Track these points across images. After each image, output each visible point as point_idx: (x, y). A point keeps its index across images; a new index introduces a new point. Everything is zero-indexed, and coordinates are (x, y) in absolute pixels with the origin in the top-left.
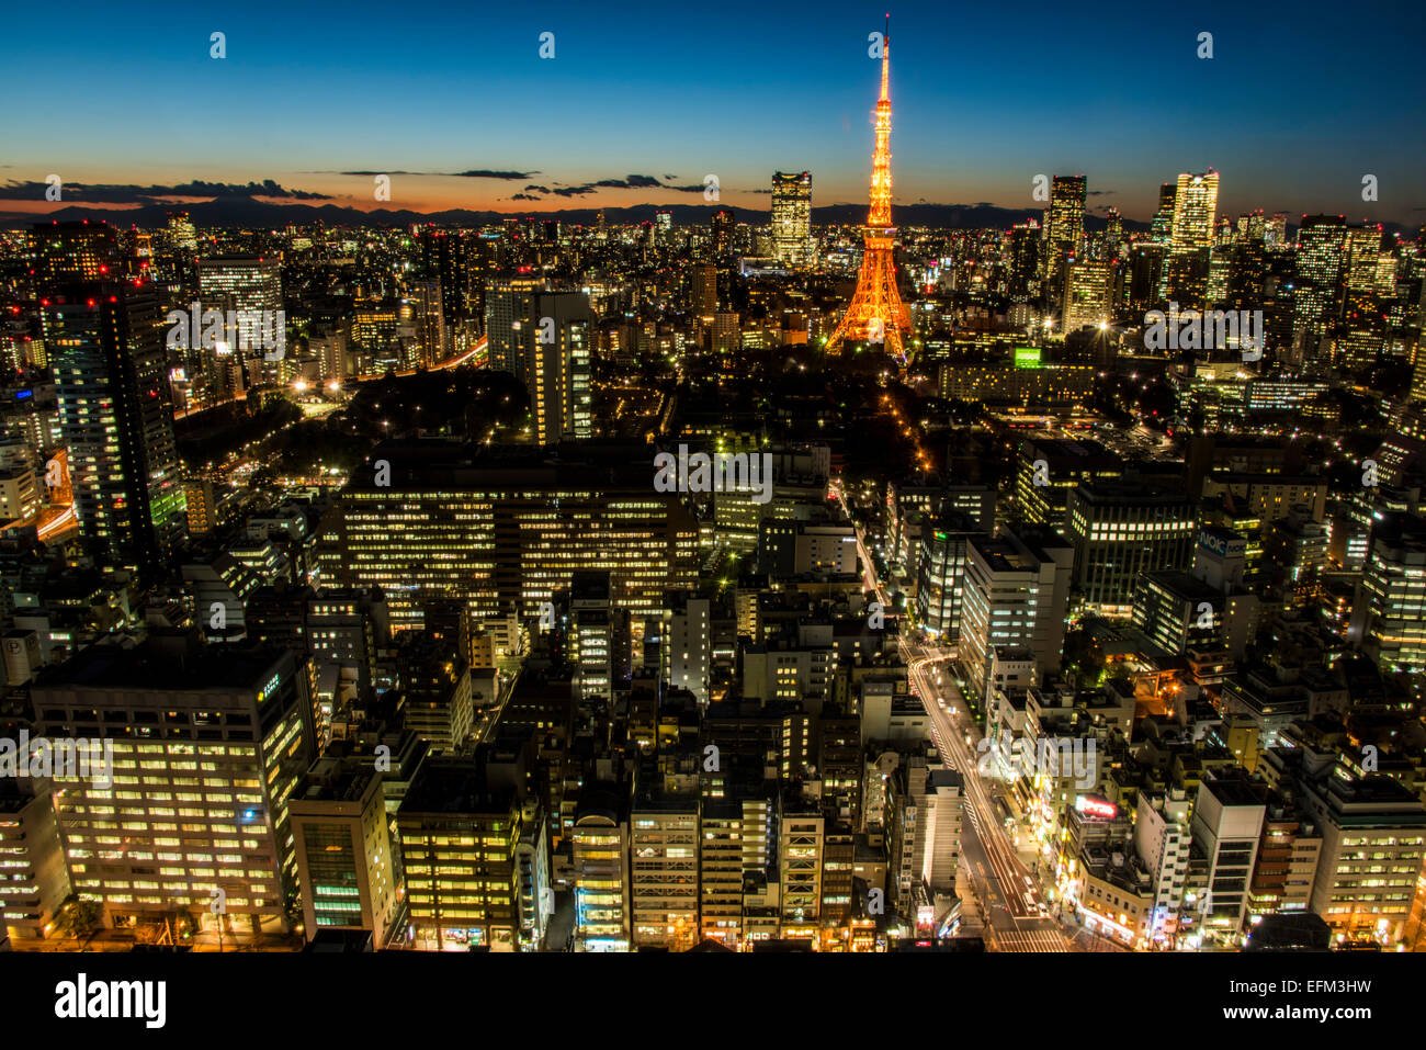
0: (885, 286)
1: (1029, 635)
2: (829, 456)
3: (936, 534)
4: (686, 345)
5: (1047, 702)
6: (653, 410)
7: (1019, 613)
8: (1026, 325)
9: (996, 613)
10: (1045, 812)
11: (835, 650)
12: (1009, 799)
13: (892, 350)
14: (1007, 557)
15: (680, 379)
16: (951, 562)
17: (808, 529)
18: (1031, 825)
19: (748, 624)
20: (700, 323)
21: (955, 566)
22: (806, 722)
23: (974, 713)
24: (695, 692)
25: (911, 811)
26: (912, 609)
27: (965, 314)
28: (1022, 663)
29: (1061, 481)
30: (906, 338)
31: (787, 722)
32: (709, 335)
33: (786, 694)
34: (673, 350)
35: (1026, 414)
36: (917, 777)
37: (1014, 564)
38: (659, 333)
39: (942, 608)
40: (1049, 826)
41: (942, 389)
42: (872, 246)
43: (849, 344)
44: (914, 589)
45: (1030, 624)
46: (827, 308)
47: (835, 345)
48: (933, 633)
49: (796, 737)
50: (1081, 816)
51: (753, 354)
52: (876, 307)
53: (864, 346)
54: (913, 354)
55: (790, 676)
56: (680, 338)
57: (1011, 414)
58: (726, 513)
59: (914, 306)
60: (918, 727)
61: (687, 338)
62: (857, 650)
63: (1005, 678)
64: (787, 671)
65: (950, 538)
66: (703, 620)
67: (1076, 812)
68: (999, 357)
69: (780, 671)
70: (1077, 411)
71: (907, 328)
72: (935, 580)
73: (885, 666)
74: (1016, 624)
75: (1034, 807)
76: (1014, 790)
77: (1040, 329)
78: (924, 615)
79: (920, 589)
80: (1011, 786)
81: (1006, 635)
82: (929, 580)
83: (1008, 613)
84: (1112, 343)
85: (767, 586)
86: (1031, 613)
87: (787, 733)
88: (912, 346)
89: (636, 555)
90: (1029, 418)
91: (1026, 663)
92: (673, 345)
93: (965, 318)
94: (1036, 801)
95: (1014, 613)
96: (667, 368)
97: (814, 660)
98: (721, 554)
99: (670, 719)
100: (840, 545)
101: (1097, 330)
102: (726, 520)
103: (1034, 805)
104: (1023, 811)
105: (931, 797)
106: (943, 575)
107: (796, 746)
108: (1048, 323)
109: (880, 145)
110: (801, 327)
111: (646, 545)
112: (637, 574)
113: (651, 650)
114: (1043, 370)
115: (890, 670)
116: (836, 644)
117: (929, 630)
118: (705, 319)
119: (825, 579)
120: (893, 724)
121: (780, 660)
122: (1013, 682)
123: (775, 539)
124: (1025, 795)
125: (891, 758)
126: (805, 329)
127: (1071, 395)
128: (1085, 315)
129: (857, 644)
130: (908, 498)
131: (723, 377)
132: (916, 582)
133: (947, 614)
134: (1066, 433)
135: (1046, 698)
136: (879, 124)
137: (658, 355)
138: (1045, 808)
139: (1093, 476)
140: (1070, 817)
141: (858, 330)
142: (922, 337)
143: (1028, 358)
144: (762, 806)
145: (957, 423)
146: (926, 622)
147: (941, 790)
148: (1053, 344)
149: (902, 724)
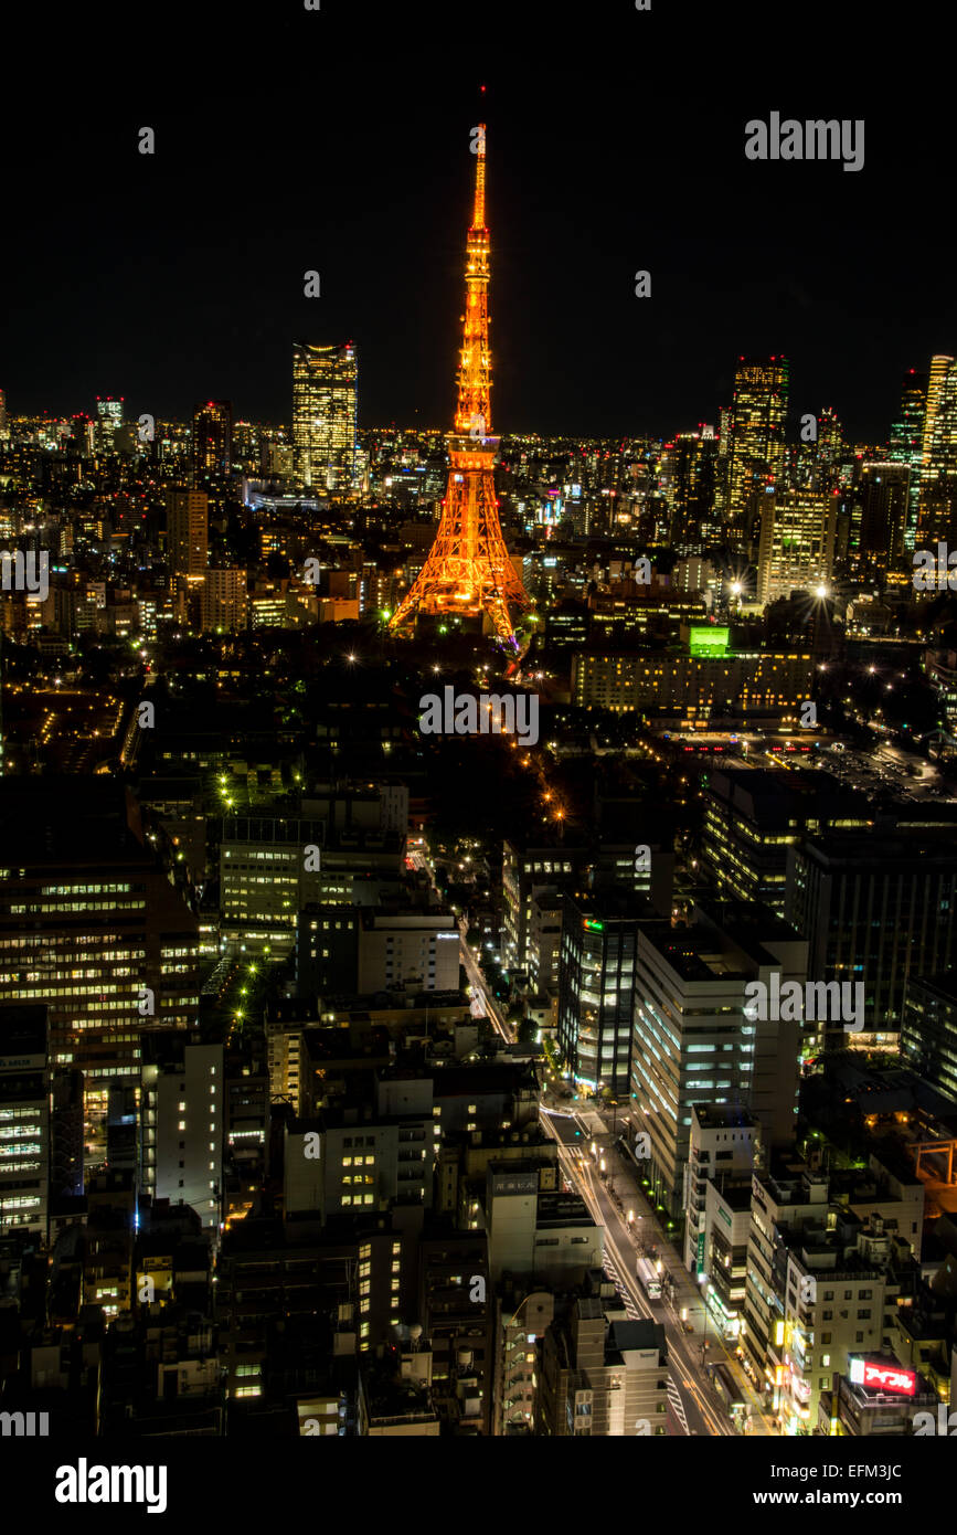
0: (484, 532)
1: (745, 1085)
2: (406, 800)
3: (588, 923)
4: (159, 622)
5: (785, 1194)
6: (105, 728)
7: (728, 1047)
8: (702, 591)
9: (692, 1049)
10: (795, 1388)
11: (437, 1120)
12: (733, 1367)
13: (495, 630)
14: (704, 958)
15: (151, 678)
16: (612, 968)
17: (380, 921)
18: (775, 1414)
19: (287, 1085)
20: (182, 585)
21: (619, 975)
22: (396, 1249)
23: (663, 1218)
24: (198, 1209)
25: (584, 1398)
26: (552, 1048)
27: (607, 573)
28: (738, 1131)
29: (774, 835)
30: (517, 612)
31: (366, 1251)
32: (197, 603)
33: (358, 1200)
34: (136, 630)
35: (709, 729)
36: (590, 1335)
37: (717, 968)
38: (111, 598)
39: (601, 1044)
40: (806, 1414)
41: (577, 692)
42: (461, 465)
43: (427, 620)
44: (552, 1013)
45: (746, 1067)
46: (387, 564)
47: (403, 623)
48: (587, 1085)
49: (380, 1276)
50: (859, 1394)
51: (270, 635)
52: (468, 561)
53: (450, 624)
54: (529, 637)
55: (363, 1170)
56: (147, 610)
57: (687, 730)
58: (239, 897)
59: (527, 561)
60: (582, 1246)
61: (160, 609)
62: (471, 1118)
63: (712, 1156)
64: (358, 1161)
65: (609, 929)
66: (212, 1080)
67: (851, 1386)
68: (665, 641)
69: (346, 1162)
70: (787, 725)
71: (517, 596)
72: (586, 997)
73: (520, 1144)
74: (725, 1066)
75: (779, 1382)
76: (739, 1351)
77: (724, 598)
78: (570, 1056)
79: (562, 1013)
80: (734, 1345)
81: (708, 1085)
82: (576, 998)
83: (711, 1048)
84: (837, 618)
85: (316, 1018)
86: (747, 1048)
87: (365, 1270)
88: (528, 627)
89: (91, 974)
90: (713, 737)
91: (745, 1131)
92: (136, 620)
93: (606, 580)
94: (779, 1370)
95: (719, 1048)
96: (131, 659)
97: (403, 1139)
98: (232, 967)
99: (158, 1260)
100: (432, 946)
101: (813, 599)
102: (239, 909)
103: (778, 1376)
104: (759, 1389)
105: (615, 1372)
106: (601, 991)
107: (380, 1293)
108: (736, 587)
109: (473, 301)
110: (348, 593)
111: (108, 956)
112: (91, 1007)
113: (120, 1138)
114: (733, 660)
115: (528, 1152)
116: (437, 1111)
117: (580, 1080)
118: (190, 579)
119: (411, 1002)
120: (541, 1243)
121: (347, 1142)
122: (726, 1164)
123: (324, 939)
124: (758, 1359)
125: (541, 1303)
126: (355, 597)
127: (776, 700)
128: (793, 576)
129: (472, 1109)
130: (537, 867)
131: (222, 674)
132: (555, 1002)
133: (608, 1053)
134: (774, 760)
135: (784, 1188)
136: (472, 267)
137: (110, 637)
138: (795, 1382)
139: (823, 825)
140: (840, 1396)
141: (440, 599)
142: (539, 609)
143: (710, 642)
144: (331, 1408)
145: (602, 745)
146: (575, 1068)
147: (631, 1357)
148: (746, 620)
149: (555, 1242)
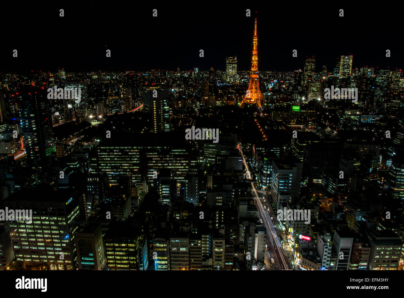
0: (256, 88)
1: (290, 188)
2: (237, 136)
3: (265, 159)
4: (200, 105)
5: (293, 207)
6: (189, 124)
7: (287, 181)
8: (297, 99)
9: (280, 181)
10: (291, 239)
11: (233, 192)
12: (282, 235)
13: (258, 106)
14: (284, 165)
15: (198, 115)
16: (269, 167)
17: (229, 157)
18: (288, 243)
19: (210, 184)
20: (204, 99)
22: (223, 213)
23: (274, 210)
24: (194, 204)
25: (250, 238)
26: (258, 180)
27: (280, 96)
28: (287, 196)
29: (302, 144)
30: (262, 103)
31: (217, 212)
32: (206, 102)
33: (219, 204)
34: (196, 107)
35: (295, 124)
36: (252, 228)
37: (286, 167)
38: (192, 101)
39: (267, 180)
40: (293, 243)
41: (272, 117)
42: (252, 77)
43: (246, 105)
44: (259, 174)
45: (290, 185)
46: (240, 95)
47: (242, 105)
48: (264, 187)
49: (220, 217)
50: (301, 240)
51: (218, 107)
52: (253, 94)
53: (250, 105)
54: (264, 108)
55: (220, 199)
56: (198, 103)
57: (291, 124)
58: (207, 153)
59: (265, 94)
60: (255, 214)
61: (200, 103)
62: (240, 192)
63: (282, 200)
64: (219, 198)
65: (268, 160)
66: (197, 183)
67: (300, 239)
68: (289, 107)
69: (217, 198)
70: (310, 124)
71: (263, 100)
72: (264, 172)
73: (247, 196)
74: (286, 185)
75: (289, 238)
76: (284, 232)
77: (301, 100)
78: (262, 182)
79: (261, 174)
80: (283, 231)
81: (283, 188)
82: (263, 172)
83: (284, 181)
84: (321, 104)
85: (217, 174)
86: (290, 182)
87: (217, 215)
88: (264, 105)
89: (179, 164)
90: (296, 126)
91: (288, 196)
92: (196, 105)
93: (279, 97)
94: (289, 236)
95: (285, 181)
96: (195, 112)
97: (227, 194)
98: (205, 164)
99: (186, 211)
100: (238, 162)
101: (318, 100)
102: (207, 155)
103: (289, 237)
104: (286, 239)
105: (256, 234)
106: (267, 171)
107: (220, 219)
108: (303, 98)
109: (254, 48)
110: (233, 100)
111: (182, 162)
112: (180, 170)
113: (182, 191)
114: (300, 112)
115: (248, 198)
116: (233, 190)
118: (205, 98)
119: (233, 172)
120: (248, 213)
121: (217, 195)
122: (284, 201)
123: (219, 160)
124: (286, 234)
125: (246, 223)
127: (309, 119)
128: (314, 96)
129: (240, 190)
130: (258, 149)
131: (209, 114)
132: (260, 172)
133: (268, 182)
134: (307, 130)
135: (292, 206)
136: (254, 42)
137: (192, 108)
138: (291, 238)
139: (312, 142)
140: (298, 240)
141: (248, 101)
142: (267, 103)
143: (296, 108)
144: (208, 236)
145: (275, 127)
146: (262, 184)
147: (260, 233)
148: (304, 104)
149: (250, 213)
